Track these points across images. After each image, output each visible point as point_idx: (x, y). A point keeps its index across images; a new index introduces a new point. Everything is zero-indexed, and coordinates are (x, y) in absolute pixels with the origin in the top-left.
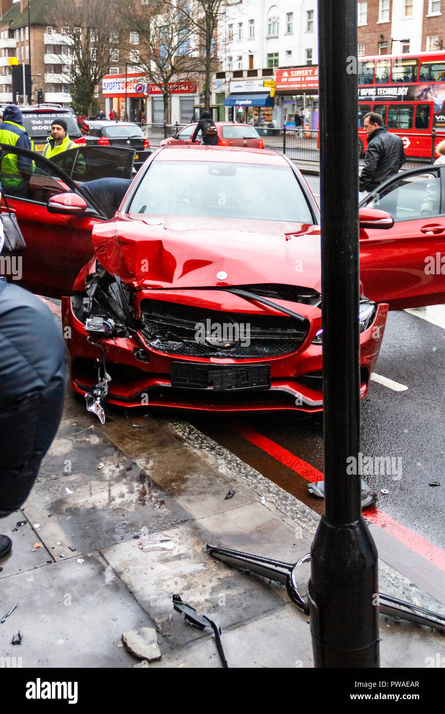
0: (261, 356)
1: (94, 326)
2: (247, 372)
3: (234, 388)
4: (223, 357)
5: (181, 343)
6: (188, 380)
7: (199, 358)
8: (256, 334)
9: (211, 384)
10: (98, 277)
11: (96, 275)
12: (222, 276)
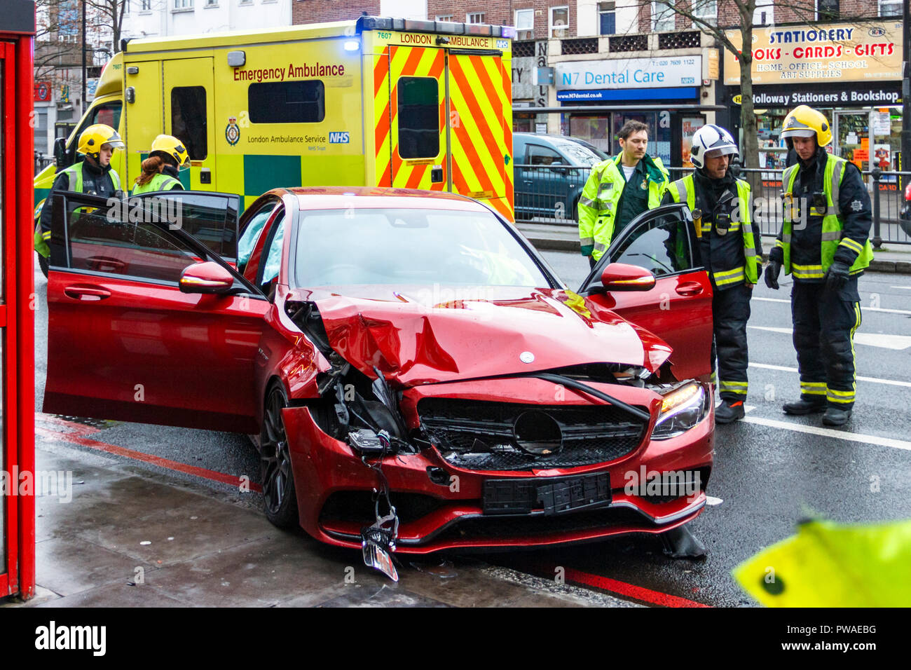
0: (594, 461)
1: (369, 441)
2: (583, 484)
3: (568, 509)
4: (548, 468)
5: (489, 454)
6: (506, 504)
7: (516, 472)
8: (584, 432)
9: (541, 506)
10: (340, 375)
11: (335, 372)
12: (527, 357)
